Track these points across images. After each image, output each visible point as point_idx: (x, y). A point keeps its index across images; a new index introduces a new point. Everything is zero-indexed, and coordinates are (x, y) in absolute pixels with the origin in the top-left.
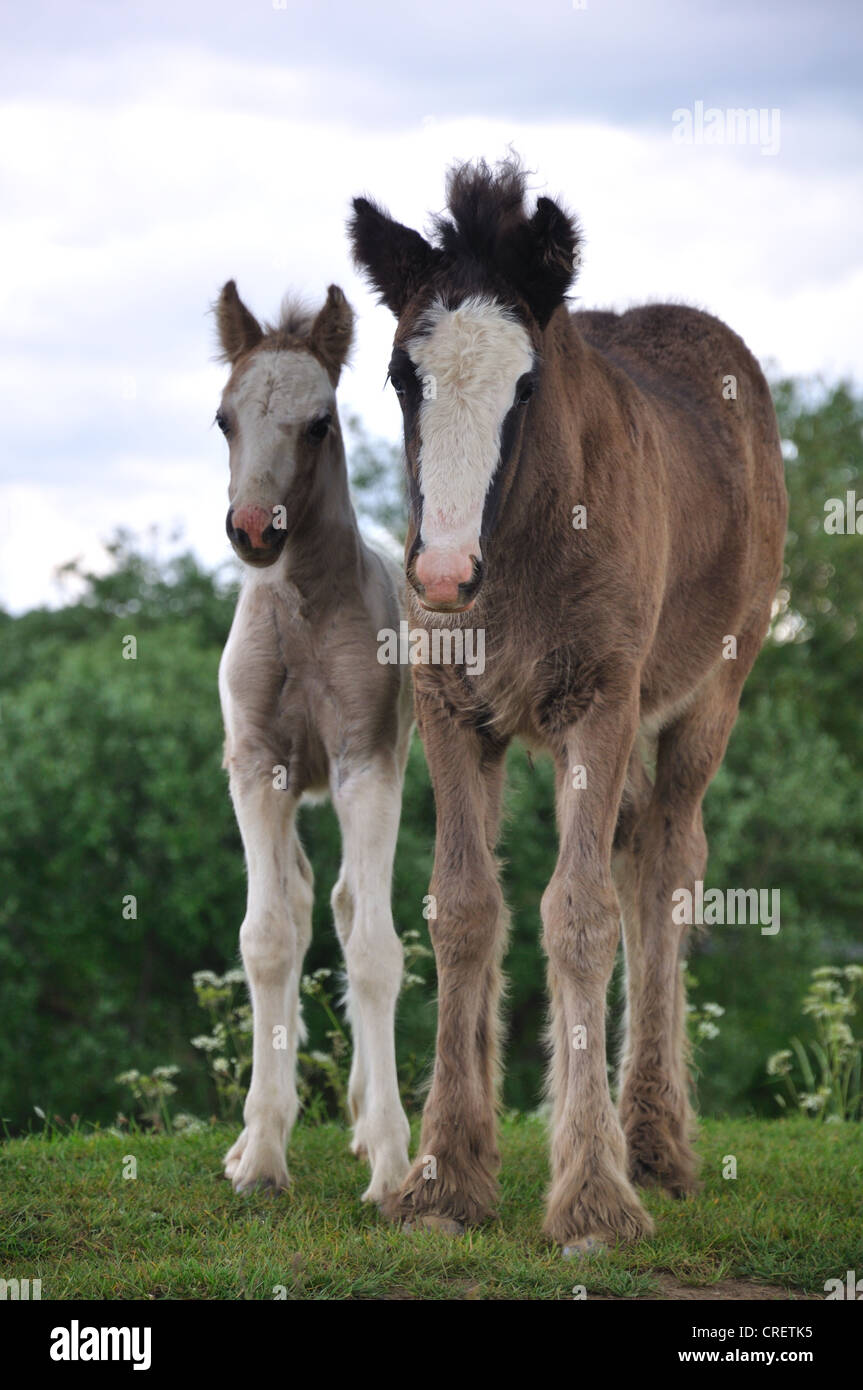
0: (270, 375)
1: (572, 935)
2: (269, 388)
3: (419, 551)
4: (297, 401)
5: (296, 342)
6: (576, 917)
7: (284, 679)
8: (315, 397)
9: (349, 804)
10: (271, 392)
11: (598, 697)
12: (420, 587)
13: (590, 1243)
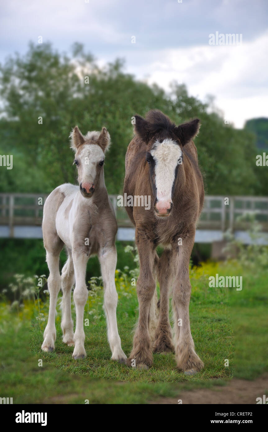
0: (89, 150)
1: (182, 294)
2: (89, 154)
3: (157, 202)
4: (96, 157)
5: (94, 142)
6: (183, 290)
7: (91, 228)
8: (100, 156)
9: (105, 259)
10: (89, 155)
11: (188, 235)
12: (157, 211)
13: (192, 371)
